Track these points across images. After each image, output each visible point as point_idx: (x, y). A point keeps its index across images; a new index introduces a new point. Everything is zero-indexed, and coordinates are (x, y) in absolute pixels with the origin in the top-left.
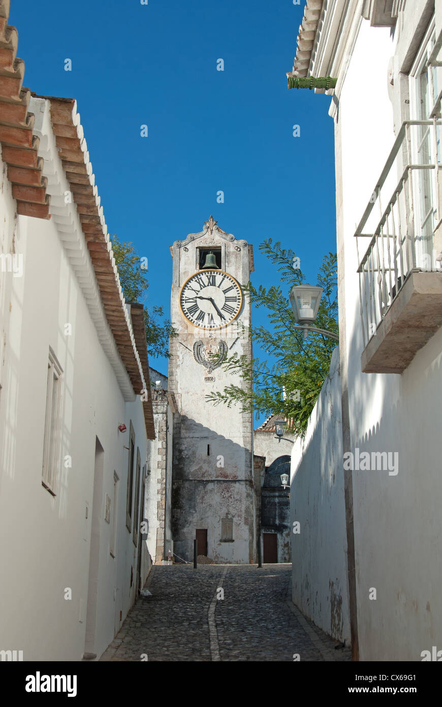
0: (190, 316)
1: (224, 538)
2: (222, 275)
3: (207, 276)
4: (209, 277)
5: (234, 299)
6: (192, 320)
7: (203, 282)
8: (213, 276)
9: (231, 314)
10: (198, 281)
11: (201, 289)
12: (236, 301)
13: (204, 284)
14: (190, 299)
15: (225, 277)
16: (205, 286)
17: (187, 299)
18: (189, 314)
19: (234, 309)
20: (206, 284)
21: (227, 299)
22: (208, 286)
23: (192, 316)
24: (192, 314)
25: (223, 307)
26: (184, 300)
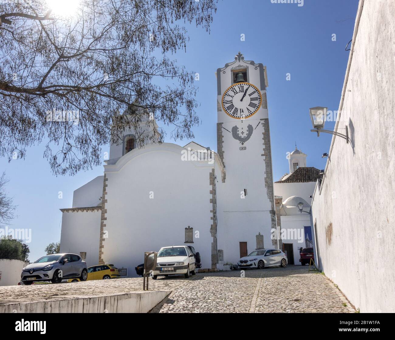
0: (229, 111)
1: (258, 247)
2: (248, 85)
3: (238, 87)
4: (239, 87)
5: (256, 99)
6: (230, 114)
7: (236, 91)
8: (242, 86)
9: (255, 108)
10: (232, 90)
11: (235, 95)
12: (257, 100)
13: (237, 92)
14: (228, 101)
15: (249, 86)
16: (238, 93)
17: (226, 101)
18: (228, 110)
19: (256, 105)
20: (238, 92)
21: (252, 99)
22: (239, 92)
23: (230, 111)
24: (230, 110)
25: (250, 104)
26: (224, 102)
